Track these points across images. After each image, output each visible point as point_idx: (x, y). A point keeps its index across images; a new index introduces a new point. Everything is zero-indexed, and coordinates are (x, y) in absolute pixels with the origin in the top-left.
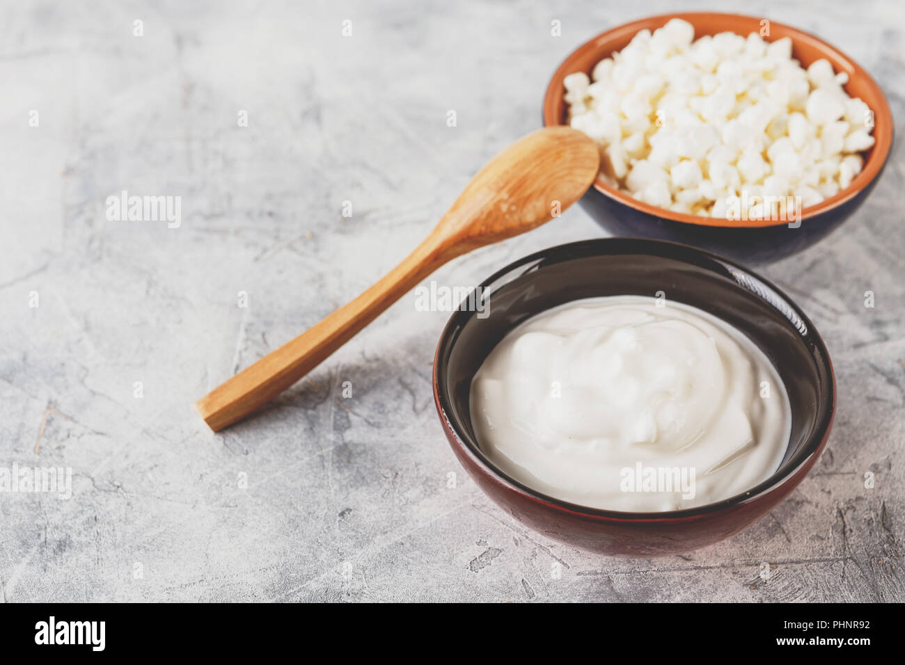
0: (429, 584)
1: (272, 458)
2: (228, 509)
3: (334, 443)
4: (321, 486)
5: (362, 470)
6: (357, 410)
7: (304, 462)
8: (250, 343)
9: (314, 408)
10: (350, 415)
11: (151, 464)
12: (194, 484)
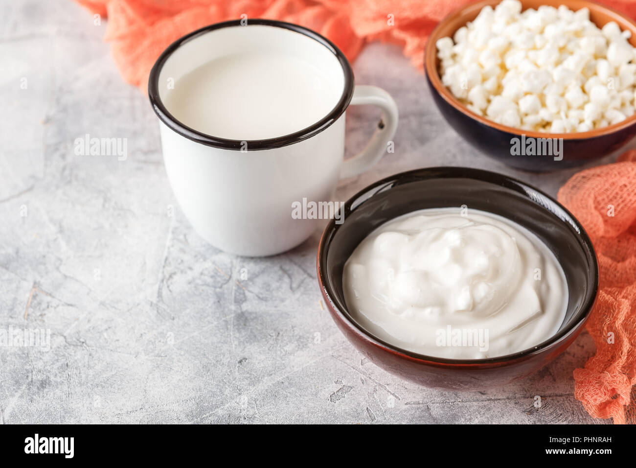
0: (302, 411)
1: (191, 322)
2: (160, 358)
3: (235, 311)
4: (225, 342)
5: (254, 331)
6: (251, 289)
7: (213, 325)
8: (175, 241)
9: (221, 287)
10: (246, 292)
11: (106, 326)
12: (136, 341)
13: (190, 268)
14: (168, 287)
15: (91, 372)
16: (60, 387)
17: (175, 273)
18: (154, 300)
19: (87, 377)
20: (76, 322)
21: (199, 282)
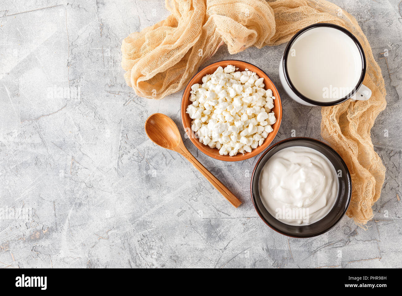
0: (168, 220)
1: (130, 179)
2: (119, 195)
3: (146, 174)
4: (142, 189)
5: (152, 184)
6: (151, 163)
7: (138, 180)
8: (123, 137)
9: (140, 162)
10: (150, 165)
11: (99, 179)
12: (111, 187)
13: (129, 152)
14: (121, 161)
15: (96, 200)
16: (86, 206)
17: (123, 154)
18: (116, 167)
19: (95, 202)
20: (89, 177)
21: (132, 159)
